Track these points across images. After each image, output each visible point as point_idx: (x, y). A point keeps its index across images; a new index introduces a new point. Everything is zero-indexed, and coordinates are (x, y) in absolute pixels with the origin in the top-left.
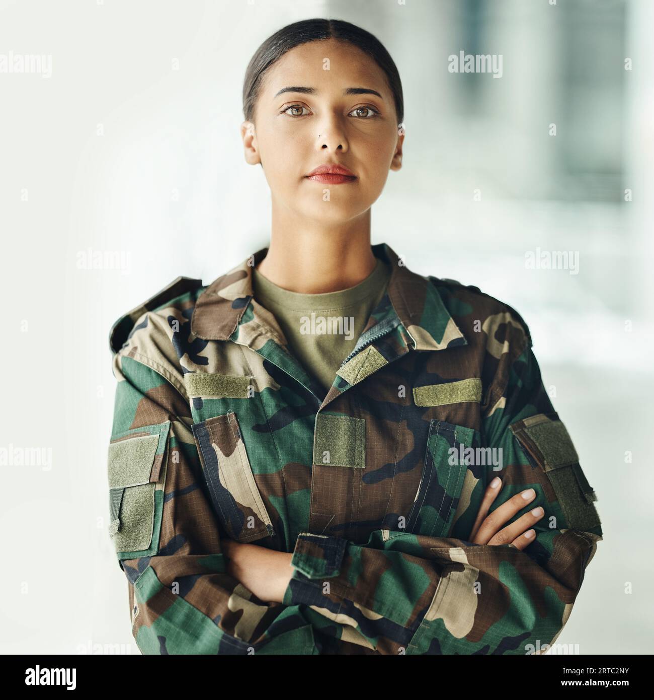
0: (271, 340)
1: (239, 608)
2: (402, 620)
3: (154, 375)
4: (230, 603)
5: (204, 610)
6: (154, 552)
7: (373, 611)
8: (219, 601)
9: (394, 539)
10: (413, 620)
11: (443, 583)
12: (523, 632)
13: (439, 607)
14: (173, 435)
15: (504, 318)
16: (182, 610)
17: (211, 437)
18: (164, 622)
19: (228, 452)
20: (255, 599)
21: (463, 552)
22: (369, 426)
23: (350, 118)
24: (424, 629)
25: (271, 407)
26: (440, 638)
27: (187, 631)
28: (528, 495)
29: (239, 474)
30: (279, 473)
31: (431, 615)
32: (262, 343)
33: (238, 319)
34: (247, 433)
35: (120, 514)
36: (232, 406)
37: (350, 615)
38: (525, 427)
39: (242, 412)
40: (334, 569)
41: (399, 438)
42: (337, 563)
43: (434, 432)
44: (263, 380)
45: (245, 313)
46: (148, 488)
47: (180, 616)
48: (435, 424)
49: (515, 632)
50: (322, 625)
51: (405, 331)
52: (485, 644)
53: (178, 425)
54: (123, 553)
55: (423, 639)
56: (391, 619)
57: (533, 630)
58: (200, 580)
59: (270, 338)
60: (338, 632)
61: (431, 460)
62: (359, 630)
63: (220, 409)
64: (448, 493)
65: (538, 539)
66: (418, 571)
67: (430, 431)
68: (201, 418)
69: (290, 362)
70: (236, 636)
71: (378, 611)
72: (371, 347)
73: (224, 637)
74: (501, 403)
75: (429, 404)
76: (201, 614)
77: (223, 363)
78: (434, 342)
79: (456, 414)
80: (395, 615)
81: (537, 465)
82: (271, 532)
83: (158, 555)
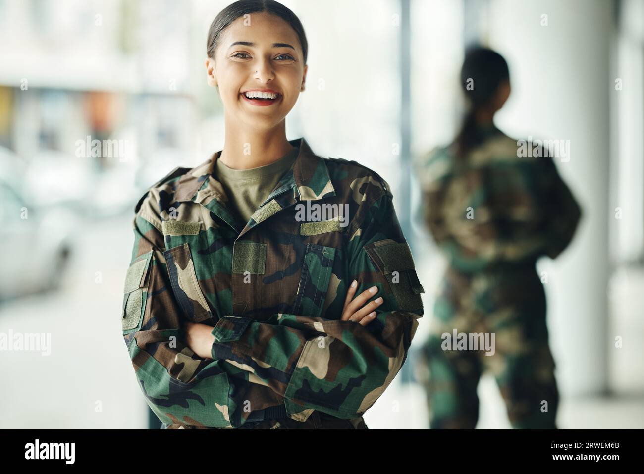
0: (215, 199)
1: (182, 362)
2: (282, 368)
3: (148, 224)
4: (176, 359)
5: (163, 363)
6: (139, 329)
7: (264, 362)
8: (171, 358)
9: (284, 318)
10: (289, 368)
11: (308, 344)
12: (359, 375)
13: (305, 359)
14: (154, 258)
15: (367, 179)
16: (152, 363)
17: (174, 258)
18: (142, 372)
19: (183, 267)
20: (195, 356)
21: (321, 325)
22: (268, 248)
23: (275, 61)
24: (297, 374)
25: (211, 239)
26: (309, 379)
27: (154, 377)
28: (373, 290)
29: (189, 280)
30: (212, 279)
31: (300, 364)
32: (209, 201)
33: (199, 188)
34: (194, 255)
35: (126, 308)
36: (187, 239)
37: (249, 364)
38: (374, 247)
39: (193, 243)
40: (236, 336)
41: (287, 254)
42: (240, 333)
43: (309, 251)
44: (208, 223)
45: (204, 184)
46: (139, 291)
47: (150, 368)
48: (310, 246)
49: (355, 375)
50: (234, 372)
51: (296, 190)
52: (339, 383)
53: (158, 252)
54: (125, 331)
55: (297, 380)
56: (276, 367)
57: (367, 373)
58: (160, 345)
59: (215, 197)
60: (246, 377)
61: (307, 268)
62: (256, 374)
63: (180, 242)
64: (319, 289)
65: (378, 318)
66: (294, 337)
67: (307, 251)
68: (170, 247)
69: (224, 211)
70: (177, 379)
71: (268, 362)
72: (274, 200)
73: (171, 379)
74: (358, 233)
75: (309, 234)
76: (161, 365)
77: (187, 214)
78: (315, 195)
79: (325, 239)
80: (278, 364)
81: (379, 271)
82: (210, 315)
83: (141, 330)
